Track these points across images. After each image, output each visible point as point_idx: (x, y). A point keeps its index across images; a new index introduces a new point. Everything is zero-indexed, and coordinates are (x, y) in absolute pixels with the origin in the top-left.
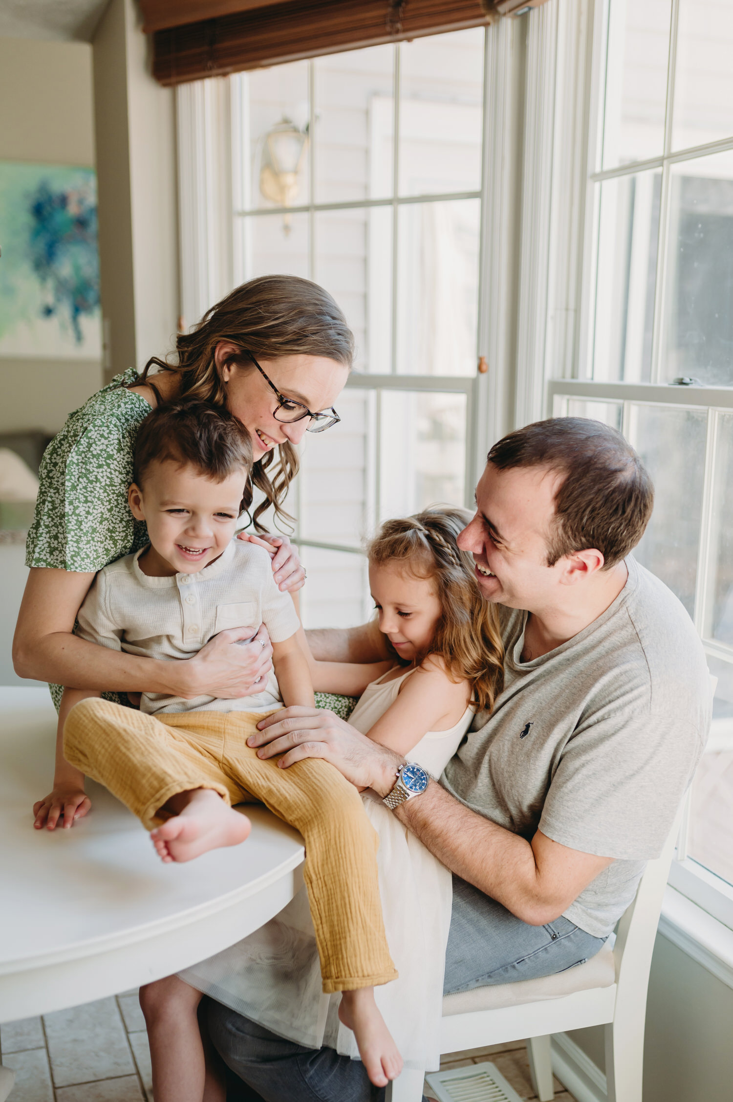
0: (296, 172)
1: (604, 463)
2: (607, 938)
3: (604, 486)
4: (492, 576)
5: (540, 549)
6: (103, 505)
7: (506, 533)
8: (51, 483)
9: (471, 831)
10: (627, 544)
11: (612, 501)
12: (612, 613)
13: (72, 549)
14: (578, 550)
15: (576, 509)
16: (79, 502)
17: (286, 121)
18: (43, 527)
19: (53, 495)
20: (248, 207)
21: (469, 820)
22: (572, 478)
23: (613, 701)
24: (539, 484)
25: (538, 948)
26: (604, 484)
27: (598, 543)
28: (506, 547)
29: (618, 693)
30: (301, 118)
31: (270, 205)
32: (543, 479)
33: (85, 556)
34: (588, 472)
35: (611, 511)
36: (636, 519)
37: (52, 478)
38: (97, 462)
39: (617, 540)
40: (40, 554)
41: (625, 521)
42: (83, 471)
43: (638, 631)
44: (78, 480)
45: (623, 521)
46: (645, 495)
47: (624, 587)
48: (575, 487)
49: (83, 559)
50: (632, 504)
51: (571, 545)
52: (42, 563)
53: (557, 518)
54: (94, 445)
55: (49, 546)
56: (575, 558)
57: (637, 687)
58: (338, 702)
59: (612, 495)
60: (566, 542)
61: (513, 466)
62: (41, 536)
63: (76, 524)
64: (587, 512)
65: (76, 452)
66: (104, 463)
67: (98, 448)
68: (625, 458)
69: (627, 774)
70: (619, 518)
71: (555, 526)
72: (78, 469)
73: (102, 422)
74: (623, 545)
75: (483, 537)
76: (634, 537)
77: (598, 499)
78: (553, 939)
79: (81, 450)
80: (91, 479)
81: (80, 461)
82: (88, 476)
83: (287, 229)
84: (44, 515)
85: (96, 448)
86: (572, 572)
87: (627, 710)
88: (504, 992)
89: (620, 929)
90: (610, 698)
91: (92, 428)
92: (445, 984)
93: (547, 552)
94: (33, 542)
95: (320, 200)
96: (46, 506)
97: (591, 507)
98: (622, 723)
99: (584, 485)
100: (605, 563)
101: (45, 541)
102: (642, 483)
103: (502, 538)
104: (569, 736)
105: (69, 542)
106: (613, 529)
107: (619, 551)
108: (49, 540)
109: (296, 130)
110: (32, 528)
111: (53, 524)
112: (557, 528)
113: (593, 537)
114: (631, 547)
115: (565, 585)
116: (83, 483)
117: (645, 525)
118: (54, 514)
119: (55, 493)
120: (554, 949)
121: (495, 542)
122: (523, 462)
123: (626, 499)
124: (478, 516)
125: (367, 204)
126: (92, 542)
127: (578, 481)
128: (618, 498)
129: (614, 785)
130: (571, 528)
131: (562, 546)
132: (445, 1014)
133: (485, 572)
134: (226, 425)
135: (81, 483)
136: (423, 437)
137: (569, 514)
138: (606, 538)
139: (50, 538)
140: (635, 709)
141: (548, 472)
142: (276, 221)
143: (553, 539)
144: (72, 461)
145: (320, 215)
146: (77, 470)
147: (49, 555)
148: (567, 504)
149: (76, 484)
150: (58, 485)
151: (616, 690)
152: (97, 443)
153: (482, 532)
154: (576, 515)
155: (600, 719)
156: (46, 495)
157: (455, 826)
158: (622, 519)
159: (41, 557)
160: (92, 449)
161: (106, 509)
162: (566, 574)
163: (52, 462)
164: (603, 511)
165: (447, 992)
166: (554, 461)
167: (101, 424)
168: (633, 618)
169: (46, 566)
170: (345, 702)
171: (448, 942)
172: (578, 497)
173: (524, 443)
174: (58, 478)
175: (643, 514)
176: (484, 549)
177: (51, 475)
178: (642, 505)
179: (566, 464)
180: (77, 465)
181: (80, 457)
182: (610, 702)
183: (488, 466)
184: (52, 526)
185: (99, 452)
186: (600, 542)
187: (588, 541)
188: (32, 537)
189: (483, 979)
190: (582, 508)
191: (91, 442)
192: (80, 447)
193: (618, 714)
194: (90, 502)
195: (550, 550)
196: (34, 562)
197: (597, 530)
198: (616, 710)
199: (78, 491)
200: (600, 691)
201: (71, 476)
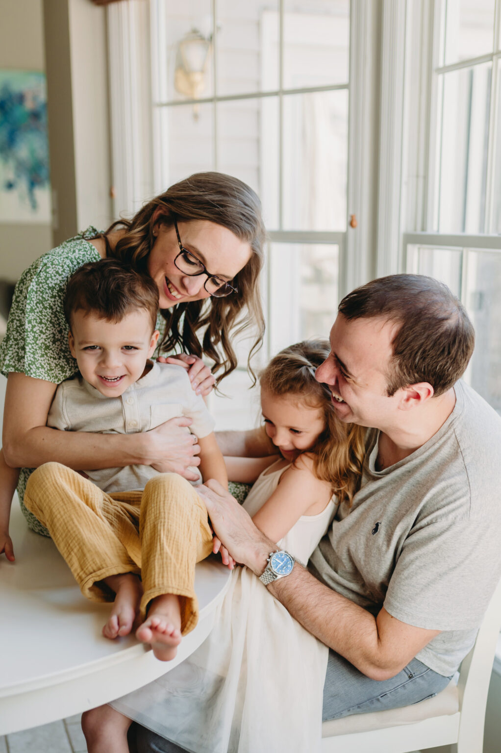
0: (203, 71)
1: (433, 313)
2: (452, 676)
3: (433, 333)
4: (344, 402)
5: (381, 383)
6: (54, 327)
7: (353, 370)
8: (18, 306)
9: (327, 606)
10: (453, 378)
11: (440, 344)
12: (443, 433)
13: (29, 358)
14: (412, 383)
15: (410, 352)
16: (36, 322)
17: (195, 31)
18: (13, 340)
19: (20, 315)
20: (165, 99)
21: (325, 598)
22: (407, 326)
23: (440, 509)
24: (380, 331)
25: (397, 685)
26: (433, 331)
27: (429, 377)
28: (354, 381)
29: (444, 502)
30: (206, 28)
31: (182, 98)
32: (382, 328)
33: (40, 366)
34: (419, 322)
35: (438, 353)
36: (459, 358)
37: (19, 302)
38: (52, 293)
39: (444, 374)
40: (10, 361)
41: (451, 359)
42: (41, 298)
43: (462, 450)
44: (36, 305)
45: (449, 360)
46: (467, 338)
47: (452, 411)
48: (409, 334)
49: (38, 368)
50: (456, 347)
51: (407, 379)
52: (11, 368)
53: (394, 359)
54: (50, 279)
55: (18, 355)
56: (410, 389)
57: (459, 498)
58: (236, 489)
59: (439, 339)
60: (402, 377)
61: (359, 317)
62: (11, 347)
63: (33, 340)
64: (419, 354)
65: (36, 282)
66: (57, 295)
67: (53, 282)
68: (450, 309)
69: (451, 567)
70: (445, 358)
71: (392, 365)
72: (37, 296)
73: (58, 261)
74: (450, 378)
75: (336, 372)
76: (458, 372)
77: (428, 343)
78: (410, 678)
79: (40, 281)
80: (45, 305)
81: (38, 290)
82: (44, 303)
83: (196, 117)
84: (13, 331)
85: (52, 281)
86: (408, 400)
87: (451, 517)
88: (370, 719)
89: (463, 670)
90: (438, 506)
91: (50, 266)
92: (324, 713)
93: (387, 385)
94: (4, 352)
95: (221, 93)
96: (14, 323)
97: (422, 349)
98: (447, 527)
99: (415, 333)
100: (435, 393)
101: (14, 351)
102: (464, 328)
103: (351, 374)
104: (407, 534)
105: (27, 353)
106: (441, 366)
107: (446, 383)
108: (18, 350)
109: (202, 38)
110: (3, 341)
111: (21, 337)
112: (395, 367)
113: (424, 373)
114: (456, 380)
115: (402, 410)
116: (40, 308)
117: (468, 362)
118: (21, 330)
119: (21, 314)
120: (410, 686)
121: (345, 377)
122: (367, 313)
123: (451, 342)
124: (332, 355)
125: (259, 95)
126: (45, 356)
127: (411, 329)
128: (445, 341)
129: (440, 575)
130: (406, 367)
131: (399, 381)
132: (324, 736)
133: (338, 399)
134: (126, 276)
135: (38, 307)
136: (307, 281)
137: (404, 356)
138: (435, 373)
139: (18, 348)
140: (457, 516)
141: (387, 321)
142: (187, 110)
143: (391, 375)
144: (32, 289)
145: (221, 105)
146: (35, 297)
147: (17, 362)
148: (403, 348)
149: (34, 308)
150: (23, 307)
151: (443, 500)
152: (53, 277)
153: (335, 368)
154: (410, 357)
155: (429, 522)
156: (14, 315)
157: (313, 602)
158: (448, 359)
159: (10, 364)
160: (48, 282)
161: (57, 331)
162: (403, 402)
163: (19, 290)
164: (432, 352)
165: (325, 720)
166: (392, 312)
167: (58, 263)
168: (459, 438)
169: (15, 370)
170: (242, 488)
171: (326, 680)
172: (411, 342)
173: (367, 298)
174: (22, 301)
175: (465, 353)
176: (337, 382)
177: (18, 300)
178: (465, 346)
179: (401, 315)
180: (36, 293)
181: (38, 287)
182: (438, 509)
183: (339, 315)
184: (20, 339)
185: (54, 286)
186: (430, 377)
187: (420, 376)
188: (3, 348)
189: (353, 709)
190: (415, 350)
191: (48, 276)
192: (39, 278)
193: (444, 519)
194: (43, 323)
195: (389, 384)
196: (4, 367)
197: (428, 368)
198: (441, 516)
199: (36, 313)
200: (431, 499)
201: (30, 301)
